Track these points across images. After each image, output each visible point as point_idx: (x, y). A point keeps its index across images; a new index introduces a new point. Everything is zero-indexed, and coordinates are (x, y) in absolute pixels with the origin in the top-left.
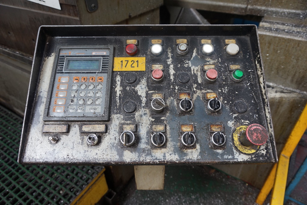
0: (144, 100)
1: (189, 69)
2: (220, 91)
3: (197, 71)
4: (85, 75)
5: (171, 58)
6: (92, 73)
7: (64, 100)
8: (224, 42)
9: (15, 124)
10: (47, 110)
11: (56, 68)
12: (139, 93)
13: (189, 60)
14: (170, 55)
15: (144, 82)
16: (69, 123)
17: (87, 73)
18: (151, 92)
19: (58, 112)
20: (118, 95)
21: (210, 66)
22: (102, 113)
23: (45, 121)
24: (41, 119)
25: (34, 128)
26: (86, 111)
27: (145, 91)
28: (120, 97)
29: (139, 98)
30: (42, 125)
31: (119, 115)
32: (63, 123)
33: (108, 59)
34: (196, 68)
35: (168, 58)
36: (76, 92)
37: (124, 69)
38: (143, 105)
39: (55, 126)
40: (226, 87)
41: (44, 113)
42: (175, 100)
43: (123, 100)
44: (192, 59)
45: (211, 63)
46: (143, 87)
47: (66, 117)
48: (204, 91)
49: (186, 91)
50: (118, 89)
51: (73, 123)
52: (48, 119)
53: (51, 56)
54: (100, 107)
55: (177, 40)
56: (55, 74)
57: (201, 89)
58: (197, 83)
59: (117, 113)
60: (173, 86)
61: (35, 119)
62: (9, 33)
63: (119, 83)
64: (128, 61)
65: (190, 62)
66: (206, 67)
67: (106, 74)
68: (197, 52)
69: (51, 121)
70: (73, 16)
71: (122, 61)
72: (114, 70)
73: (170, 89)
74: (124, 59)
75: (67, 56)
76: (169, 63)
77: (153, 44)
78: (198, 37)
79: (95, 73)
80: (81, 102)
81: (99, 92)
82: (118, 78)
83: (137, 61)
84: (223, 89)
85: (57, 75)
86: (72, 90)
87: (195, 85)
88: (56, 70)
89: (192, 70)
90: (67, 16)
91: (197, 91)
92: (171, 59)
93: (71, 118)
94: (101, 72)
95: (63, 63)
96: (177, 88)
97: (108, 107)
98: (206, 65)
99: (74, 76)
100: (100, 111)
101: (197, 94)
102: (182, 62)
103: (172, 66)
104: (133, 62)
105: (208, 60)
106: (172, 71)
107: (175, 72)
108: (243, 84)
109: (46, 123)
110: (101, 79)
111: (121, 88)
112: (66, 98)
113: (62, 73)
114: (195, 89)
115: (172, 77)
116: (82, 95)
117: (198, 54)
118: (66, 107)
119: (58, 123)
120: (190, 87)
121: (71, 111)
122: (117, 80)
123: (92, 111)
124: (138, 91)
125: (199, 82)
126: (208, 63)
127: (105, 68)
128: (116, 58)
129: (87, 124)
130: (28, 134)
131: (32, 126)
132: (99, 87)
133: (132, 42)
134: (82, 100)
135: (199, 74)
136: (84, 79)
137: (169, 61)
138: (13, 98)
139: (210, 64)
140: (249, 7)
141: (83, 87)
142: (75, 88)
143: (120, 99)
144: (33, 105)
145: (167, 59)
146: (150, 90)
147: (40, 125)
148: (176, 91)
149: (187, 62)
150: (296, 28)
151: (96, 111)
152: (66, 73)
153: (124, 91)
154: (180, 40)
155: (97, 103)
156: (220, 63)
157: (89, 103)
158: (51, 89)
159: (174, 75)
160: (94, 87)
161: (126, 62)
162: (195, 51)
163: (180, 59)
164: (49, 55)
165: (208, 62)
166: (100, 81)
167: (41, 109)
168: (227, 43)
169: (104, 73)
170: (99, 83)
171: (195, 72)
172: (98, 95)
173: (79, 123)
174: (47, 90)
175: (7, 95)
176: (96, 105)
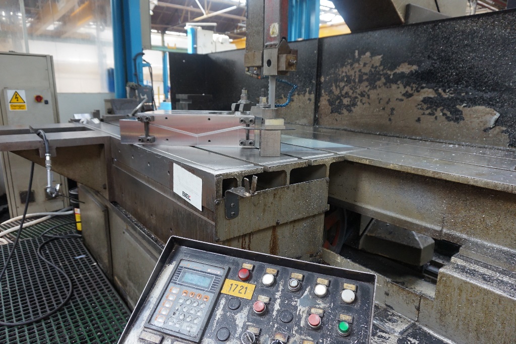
0: (239, 330)
1: (296, 308)
2: (321, 341)
3: (303, 312)
4: (194, 291)
5: (281, 291)
6: (201, 290)
7: (168, 311)
8: (343, 286)
9: (122, 319)
10: (150, 316)
11: (173, 276)
12: (237, 322)
13: (299, 298)
14: (281, 288)
15: (245, 311)
16: (164, 335)
17: (197, 289)
18: (249, 323)
19: (158, 322)
20: (217, 319)
21: (318, 310)
22: (195, 334)
23: (145, 327)
24: (143, 324)
25: (135, 331)
26: (183, 328)
27: (243, 321)
28: (218, 321)
29: (235, 326)
30: (141, 330)
31: (210, 340)
32: (159, 333)
33: (220, 279)
34: (303, 309)
35: (278, 291)
36: (181, 305)
37: (231, 293)
38: (237, 336)
39: (151, 334)
40: (329, 339)
41: (147, 320)
42: (270, 339)
43: (220, 325)
44: (302, 297)
45: (321, 307)
46: (244, 316)
47: (164, 328)
48: (303, 337)
49: (284, 331)
50: (219, 313)
51: (168, 336)
52: (148, 327)
53: (171, 264)
54: (196, 327)
55: (292, 274)
56: (169, 283)
57: (301, 334)
58: (299, 326)
59: (209, 337)
60: (273, 324)
61: (138, 322)
62: (152, 215)
63: (221, 306)
64: (237, 285)
65: (299, 300)
66: (313, 310)
67: (213, 294)
68: (310, 291)
69: (150, 329)
70: (210, 220)
71: (232, 285)
72: (222, 292)
73: (269, 326)
74: (234, 282)
75: (185, 268)
76: (276, 296)
77: (267, 273)
78: (316, 275)
79: (204, 290)
80: (181, 317)
81: (201, 312)
82: (223, 301)
83: (246, 288)
84: (325, 340)
85: (171, 284)
86: (178, 303)
87: (296, 328)
88: (171, 279)
89: (299, 309)
90: (206, 219)
91: (297, 335)
92: (280, 293)
93: (167, 331)
94: (209, 292)
95: (180, 274)
96: (276, 326)
97: (203, 329)
98: (316, 307)
99: (185, 289)
100: (194, 331)
101: (295, 338)
102: (290, 299)
103: (278, 301)
104: (242, 287)
105: (319, 303)
106: (277, 307)
107: (280, 308)
108: (350, 341)
109: (146, 329)
110: (207, 298)
111: (222, 313)
112: (170, 309)
113: (176, 283)
114: (294, 332)
115: (275, 313)
116: (185, 310)
117: (310, 294)
118: (168, 317)
119: (155, 332)
120: (290, 329)
121: (170, 323)
122: (221, 303)
123: (188, 329)
124: (237, 320)
125: (302, 325)
126: (317, 306)
127: (214, 287)
128: (227, 280)
129: (179, 341)
130: (127, 336)
131: (133, 329)
132: (202, 306)
133: (248, 265)
134: (183, 315)
135: (304, 315)
136: (192, 294)
137: (278, 295)
138: (132, 284)
139: (319, 308)
140: (445, 230)
141: (188, 303)
142: (181, 301)
143: (217, 324)
144: (142, 308)
145: (276, 292)
146: (248, 321)
147: (140, 330)
148: (274, 329)
149: (296, 300)
150: (502, 276)
151: (192, 331)
152: (179, 284)
153: (224, 316)
154: (295, 274)
155: (195, 322)
156: (331, 309)
157: (188, 320)
158: (160, 297)
159: (278, 311)
160: (198, 305)
161: (236, 286)
162: (308, 289)
163: (290, 295)
164: (170, 263)
165: (319, 304)
166: (205, 300)
167: (146, 314)
168: (345, 287)
169: (211, 292)
170: (204, 302)
171: (301, 313)
172: (199, 314)
173: (173, 338)
174: (157, 297)
175: (126, 278)
176: (194, 323)
